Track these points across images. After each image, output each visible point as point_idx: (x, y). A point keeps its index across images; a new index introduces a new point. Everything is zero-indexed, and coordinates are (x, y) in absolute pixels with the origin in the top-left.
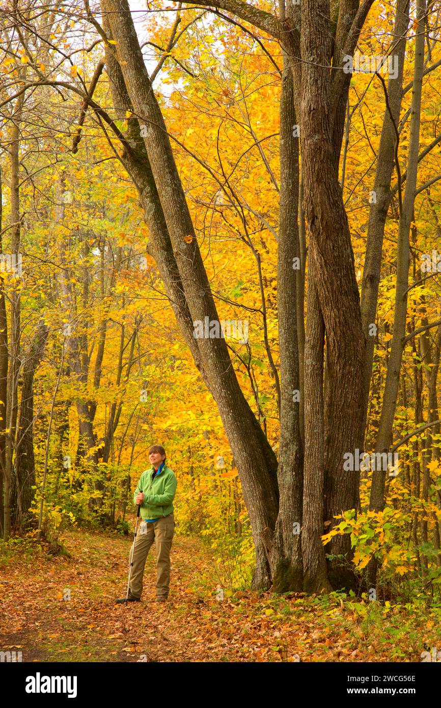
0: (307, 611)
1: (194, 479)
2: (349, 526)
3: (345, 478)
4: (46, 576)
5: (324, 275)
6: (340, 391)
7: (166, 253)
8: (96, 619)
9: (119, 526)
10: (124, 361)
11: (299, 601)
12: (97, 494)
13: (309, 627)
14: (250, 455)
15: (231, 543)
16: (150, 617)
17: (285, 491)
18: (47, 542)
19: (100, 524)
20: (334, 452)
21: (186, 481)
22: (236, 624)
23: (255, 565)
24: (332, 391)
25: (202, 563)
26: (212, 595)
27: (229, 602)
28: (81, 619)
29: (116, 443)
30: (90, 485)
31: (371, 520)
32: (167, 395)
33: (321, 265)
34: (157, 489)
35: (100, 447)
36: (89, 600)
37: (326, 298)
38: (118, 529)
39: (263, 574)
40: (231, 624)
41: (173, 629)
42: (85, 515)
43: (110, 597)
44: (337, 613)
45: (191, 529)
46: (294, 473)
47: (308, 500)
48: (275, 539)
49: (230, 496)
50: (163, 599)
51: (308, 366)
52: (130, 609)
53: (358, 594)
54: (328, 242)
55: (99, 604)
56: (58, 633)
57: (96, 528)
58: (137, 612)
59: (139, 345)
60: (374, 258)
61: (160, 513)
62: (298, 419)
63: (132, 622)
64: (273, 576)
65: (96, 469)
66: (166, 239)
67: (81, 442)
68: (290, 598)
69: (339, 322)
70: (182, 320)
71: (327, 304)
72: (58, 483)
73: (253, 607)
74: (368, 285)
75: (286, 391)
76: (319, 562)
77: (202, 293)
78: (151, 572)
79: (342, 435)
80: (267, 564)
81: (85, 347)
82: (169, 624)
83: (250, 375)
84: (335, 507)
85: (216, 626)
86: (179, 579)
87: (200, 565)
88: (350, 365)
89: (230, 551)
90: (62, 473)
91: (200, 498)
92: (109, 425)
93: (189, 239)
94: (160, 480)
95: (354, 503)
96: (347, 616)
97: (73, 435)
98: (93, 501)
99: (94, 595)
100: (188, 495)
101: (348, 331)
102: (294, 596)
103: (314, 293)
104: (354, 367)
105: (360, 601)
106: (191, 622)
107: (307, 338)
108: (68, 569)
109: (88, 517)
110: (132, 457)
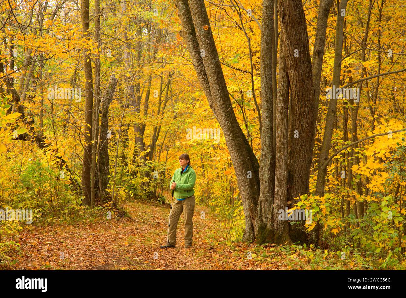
0: (277, 255)
1: (204, 171)
2: (304, 204)
3: (301, 175)
4: (117, 230)
5: (290, 51)
6: (299, 122)
7: (191, 36)
8: (148, 258)
9: (159, 199)
10: (162, 99)
11: (272, 249)
12: (146, 179)
13: (278, 265)
14: (243, 161)
15: (228, 210)
16: (181, 257)
17: (264, 183)
18: (117, 209)
19: (148, 197)
20: (294, 159)
21: (199, 172)
22: (234, 263)
23: (245, 227)
24: (293, 122)
25: (210, 222)
26: (219, 244)
27: (229, 249)
28: (139, 258)
29: (157, 148)
30: (141, 174)
31: (317, 201)
32: (189, 121)
33: (288, 45)
34: (184, 180)
35: (148, 151)
36: (144, 246)
37: (291, 65)
38: (158, 201)
39: (250, 232)
40: (231, 262)
41: (196, 265)
42: (139, 192)
43: (157, 244)
44: (295, 257)
45: (202, 200)
46: (269, 172)
47: (278, 188)
48: (258, 212)
49: (227, 182)
50: (188, 246)
51: (279, 107)
52: (169, 252)
53: (308, 245)
54: (293, 30)
55: (150, 249)
56: (126, 266)
57: (145, 200)
58: (173, 254)
59: (171, 89)
60: (321, 40)
61: (186, 195)
62: (272, 139)
63: (171, 260)
64: (256, 234)
65: (145, 165)
66: (191, 27)
67: (136, 148)
68: (266, 247)
69: (299, 80)
70: (201, 77)
71: (291, 69)
72: (122, 173)
73: (244, 252)
74: (317, 57)
75: (265, 122)
76: (284, 226)
77: (214, 61)
78: (180, 228)
79: (299, 149)
80: (252, 226)
81: (138, 91)
82: (193, 262)
83: (243, 112)
84: (294, 193)
85: (222, 264)
86: (197, 233)
87: (209, 224)
88: (305, 106)
89: (227, 215)
90: (125, 167)
91: (208, 182)
92: (153, 138)
93: (206, 27)
94: (186, 175)
95: (306, 190)
96: (301, 259)
97: (131, 143)
98: (143, 184)
99: (147, 243)
100: (201, 181)
101: (304, 85)
102: (269, 246)
103: (283, 62)
104: (307, 108)
105: (309, 249)
106: (206, 261)
107: (278, 90)
108: (130, 226)
109: (140, 192)
110: (167, 157)
